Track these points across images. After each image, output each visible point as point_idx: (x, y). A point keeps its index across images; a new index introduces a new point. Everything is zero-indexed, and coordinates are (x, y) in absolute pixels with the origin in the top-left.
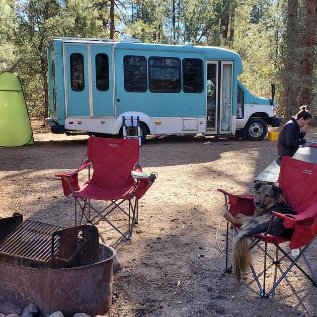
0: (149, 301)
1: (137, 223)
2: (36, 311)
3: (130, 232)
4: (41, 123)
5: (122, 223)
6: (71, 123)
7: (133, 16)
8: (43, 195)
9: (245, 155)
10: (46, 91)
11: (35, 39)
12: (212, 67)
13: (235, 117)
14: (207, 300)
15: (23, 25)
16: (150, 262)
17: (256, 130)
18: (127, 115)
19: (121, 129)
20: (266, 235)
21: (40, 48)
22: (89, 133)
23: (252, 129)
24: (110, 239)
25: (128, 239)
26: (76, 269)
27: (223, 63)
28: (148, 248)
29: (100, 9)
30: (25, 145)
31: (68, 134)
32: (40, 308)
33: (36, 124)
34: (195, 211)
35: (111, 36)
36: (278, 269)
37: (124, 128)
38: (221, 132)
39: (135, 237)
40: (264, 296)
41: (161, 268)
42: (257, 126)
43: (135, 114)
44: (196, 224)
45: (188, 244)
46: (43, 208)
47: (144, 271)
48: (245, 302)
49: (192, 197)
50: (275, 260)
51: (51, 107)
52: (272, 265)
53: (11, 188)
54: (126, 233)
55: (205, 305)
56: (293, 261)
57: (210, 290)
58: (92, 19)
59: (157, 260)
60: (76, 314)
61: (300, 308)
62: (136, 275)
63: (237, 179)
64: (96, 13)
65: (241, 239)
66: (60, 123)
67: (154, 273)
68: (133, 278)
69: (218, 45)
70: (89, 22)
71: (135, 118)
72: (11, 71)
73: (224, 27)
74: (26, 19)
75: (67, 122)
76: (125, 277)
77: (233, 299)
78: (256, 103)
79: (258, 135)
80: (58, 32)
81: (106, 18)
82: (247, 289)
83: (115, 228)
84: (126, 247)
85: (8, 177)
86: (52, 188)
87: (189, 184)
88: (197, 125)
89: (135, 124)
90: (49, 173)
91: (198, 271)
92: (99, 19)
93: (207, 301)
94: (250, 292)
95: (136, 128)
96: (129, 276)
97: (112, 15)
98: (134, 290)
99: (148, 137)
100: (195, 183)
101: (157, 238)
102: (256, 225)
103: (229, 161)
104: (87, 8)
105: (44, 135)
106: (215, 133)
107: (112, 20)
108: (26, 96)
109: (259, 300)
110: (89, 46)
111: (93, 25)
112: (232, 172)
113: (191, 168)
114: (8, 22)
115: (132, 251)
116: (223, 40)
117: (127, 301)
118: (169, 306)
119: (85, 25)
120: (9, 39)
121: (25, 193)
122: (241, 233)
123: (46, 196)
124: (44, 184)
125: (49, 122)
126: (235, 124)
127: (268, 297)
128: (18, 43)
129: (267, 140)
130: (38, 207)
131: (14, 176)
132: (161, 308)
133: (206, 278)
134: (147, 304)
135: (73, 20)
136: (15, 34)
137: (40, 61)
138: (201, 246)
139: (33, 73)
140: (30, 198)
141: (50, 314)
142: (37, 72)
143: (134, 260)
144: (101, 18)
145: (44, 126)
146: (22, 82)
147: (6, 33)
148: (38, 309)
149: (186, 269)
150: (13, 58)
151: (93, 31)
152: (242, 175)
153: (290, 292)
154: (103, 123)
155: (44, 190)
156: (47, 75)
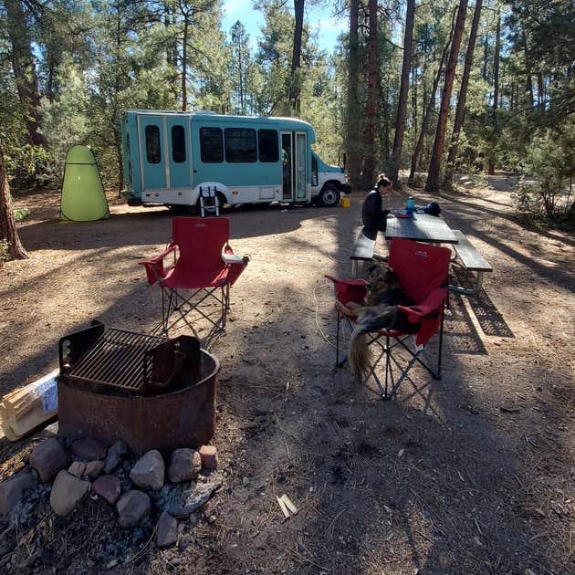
0: (258, 413)
1: (229, 308)
2: (125, 452)
3: (223, 319)
4: (116, 194)
5: (212, 309)
6: (148, 195)
7: (201, 90)
8: (123, 277)
9: (324, 222)
10: (120, 162)
11: (107, 111)
12: (286, 138)
13: (309, 185)
14: (323, 407)
15: (94, 97)
16: (251, 358)
17: (330, 197)
18: (204, 185)
19: (199, 200)
20: (388, 331)
21: (112, 120)
22: (166, 205)
23: (326, 195)
24: (202, 330)
25: (222, 330)
26: (176, 395)
27: (296, 133)
28: (246, 340)
29: (172, 82)
30: (101, 219)
31: (146, 206)
32: (131, 445)
33: (111, 195)
34: (288, 290)
35: (184, 108)
36: (391, 359)
37: (201, 199)
38: (297, 200)
39: (229, 327)
40: (387, 398)
41: (264, 366)
42: (330, 193)
43: (212, 185)
44: (292, 307)
45: (289, 333)
46: (125, 294)
47: (246, 370)
48: (367, 407)
49: (281, 273)
50: (385, 348)
51: (126, 179)
52: (382, 354)
53: (87, 271)
54: (219, 321)
55: (322, 415)
56: (414, 356)
57: (324, 392)
58: (165, 92)
59: (258, 355)
60: (177, 451)
61: (429, 412)
62: (237, 377)
63: (322, 249)
64: (168, 86)
65: (360, 335)
66: (137, 196)
67: (257, 373)
68: (234, 381)
69: (289, 115)
70: (162, 95)
71: (212, 188)
72: (84, 143)
73: (293, 100)
74: (97, 91)
75: (144, 194)
76: (226, 381)
77: (353, 404)
78: (329, 172)
79: (332, 201)
80: (132, 105)
81: (178, 90)
82: (365, 388)
83: (205, 316)
84: (220, 340)
85: (84, 257)
86: (133, 269)
87: (275, 257)
88: (273, 193)
89: (213, 194)
90: (128, 252)
91: (306, 367)
92: (171, 91)
93: (325, 409)
94: (369, 392)
95: (214, 198)
96: (230, 379)
97: (184, 89)
98: (239, 400)
99: (226, 206)
100: (281, 256)
101: (254, 327)
102: (375, 318)
103: (310, 230)
104: (159, 80)
105: (120, 207)
106: (292, 200)
107: (185, 94)
108: (99, 167)
109: (382, 403)
110: (165, 119)
111: (166, 97)
112: (315, 243)
113: (273, 239)
114: (79, 95)
115: (229, 346)
116: (293, 112)
117: (233, 417)
118: (283, 419)
119: (158, 97)
120: (80, 111)
121: (103, 275)
122: (358, 328)
123: (127, 279)
124: (125, 265)
125: (124, 194)
126: (311, 191)
127: (390, 398)
128: (89, 115)
129: (341, 206)
130: (119, 293)
131: (91, 255)
132: (274, 423)
133: (316, 376)
134: (258, 419)
135: (145, 93)
136: (87, 107)
137: (113, 134)
138: (303, 334)
139: (106, 144)
140: (110, 282)
141: (143, 454)
142: (110, 144)
143: (232, 357)
144: (173, 90)
145: (119, 197)
146: (94, 154)
147: (77, 105)
148: (128, 448)
149: (292, 367)
150: (85, 130)
151: (167, 103)
152: (326, 245)
153: (412, 390)
154: (180, 194)
155: (124, 272)
156: (122, 147)
